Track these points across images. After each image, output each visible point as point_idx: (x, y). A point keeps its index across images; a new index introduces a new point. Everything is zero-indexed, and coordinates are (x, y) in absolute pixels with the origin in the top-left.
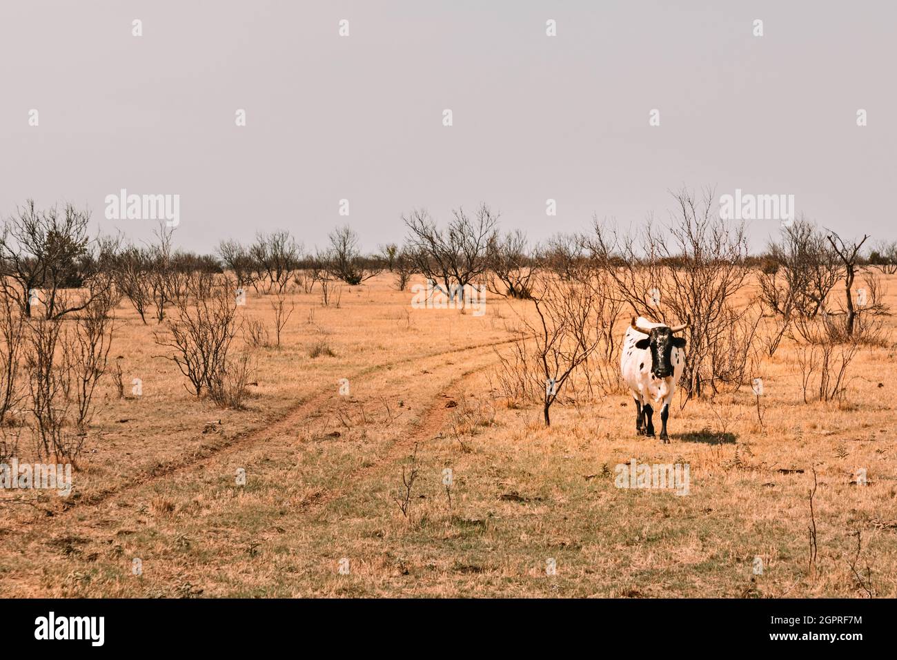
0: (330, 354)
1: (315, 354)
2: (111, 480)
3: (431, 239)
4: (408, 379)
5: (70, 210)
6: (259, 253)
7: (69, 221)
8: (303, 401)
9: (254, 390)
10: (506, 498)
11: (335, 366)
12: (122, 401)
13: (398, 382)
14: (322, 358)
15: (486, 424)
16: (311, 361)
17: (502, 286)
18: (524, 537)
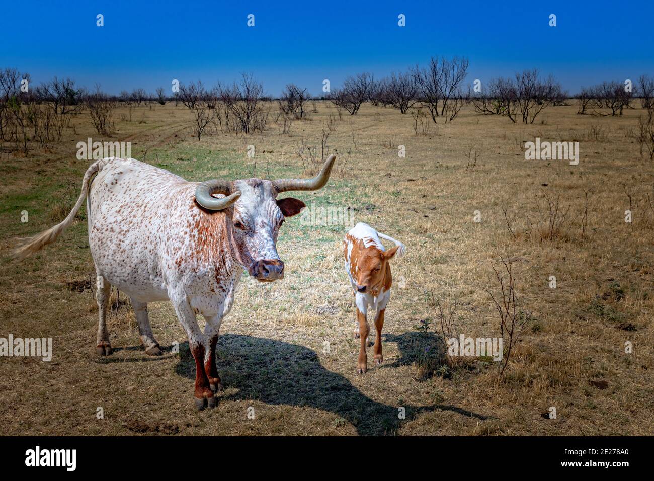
0: (145, 123)
1: (141, 123)
2: (62, 156)
3: (183, 90)
4: (166, 130)
5: (68, 80)
6: (134, 95)
7: (68, 83)
8: (132, 135)
9: (117, 132)
10: (178, 159)
11: (145, 126)
12: (75, 135)
13: (163, 130)
14: (143, 124)
15: (183, 141)
16: (139, 125)
17: (206, 105)
18: (178, 169)
